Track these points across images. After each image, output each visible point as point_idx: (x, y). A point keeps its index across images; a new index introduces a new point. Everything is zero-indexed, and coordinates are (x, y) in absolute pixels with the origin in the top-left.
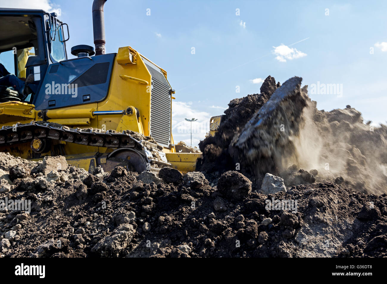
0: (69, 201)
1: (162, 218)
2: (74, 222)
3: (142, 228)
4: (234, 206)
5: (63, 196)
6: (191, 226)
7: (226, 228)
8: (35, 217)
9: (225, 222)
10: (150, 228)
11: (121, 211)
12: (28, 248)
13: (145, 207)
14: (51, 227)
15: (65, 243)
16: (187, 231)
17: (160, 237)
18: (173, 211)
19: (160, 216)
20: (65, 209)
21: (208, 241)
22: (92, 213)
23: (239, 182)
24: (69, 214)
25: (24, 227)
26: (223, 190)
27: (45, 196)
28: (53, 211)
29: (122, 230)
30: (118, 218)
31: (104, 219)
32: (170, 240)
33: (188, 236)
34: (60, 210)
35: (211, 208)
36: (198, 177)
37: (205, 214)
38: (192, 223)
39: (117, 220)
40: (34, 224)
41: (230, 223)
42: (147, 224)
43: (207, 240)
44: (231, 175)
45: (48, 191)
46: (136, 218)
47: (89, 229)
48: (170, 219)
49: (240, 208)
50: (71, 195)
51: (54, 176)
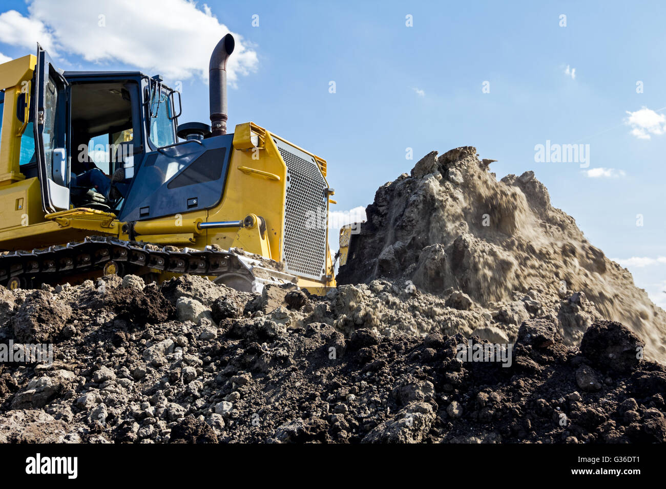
0: (316, 358)
1: (484, 396)
2: (327, 394)
3: (446, 412)
4: (614, 383)
5: (305, 349)
6: (536, 413)
7: (603, 420)
8: (261, 382)
9: (599, 409)
10: (461, 412)
11: (409, 380)
12: (255, 432)
13: (450, 375)
14: (289, 399)
15: (321, 426)
16: (529, 422)
17: (481, 428)
18: (501, 385)
19: (479, 392)
20: (308, 372)
21: (573, 440)
22: (356, 380)
23: (622, 340)
24: (316, 380)
25: (245, 397)
26: (592, 353)
27: (276, 348)
28: (289, 374)
29: (416, 412)
30: (404, 391)
31: (379, 392)
32: (499, 435)
33: (532, 429)
34: (301, 372)
35: (572, 383)
36: (544, 328)
37: (560, 393)
38: (539, 407)
39: (402, 395)
40: (261, 394)
41: (609, 413)
42: (455, 404)
43: (570, 439)
44: (608, 326)
45: (280, 340)
46: (435, 394)
47: (354, 407)
48: (499, 398)
49: (625, 387)
50: (317, 349)
51: (282, 316)
